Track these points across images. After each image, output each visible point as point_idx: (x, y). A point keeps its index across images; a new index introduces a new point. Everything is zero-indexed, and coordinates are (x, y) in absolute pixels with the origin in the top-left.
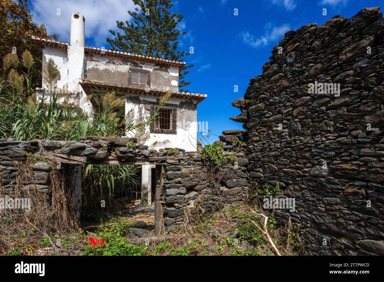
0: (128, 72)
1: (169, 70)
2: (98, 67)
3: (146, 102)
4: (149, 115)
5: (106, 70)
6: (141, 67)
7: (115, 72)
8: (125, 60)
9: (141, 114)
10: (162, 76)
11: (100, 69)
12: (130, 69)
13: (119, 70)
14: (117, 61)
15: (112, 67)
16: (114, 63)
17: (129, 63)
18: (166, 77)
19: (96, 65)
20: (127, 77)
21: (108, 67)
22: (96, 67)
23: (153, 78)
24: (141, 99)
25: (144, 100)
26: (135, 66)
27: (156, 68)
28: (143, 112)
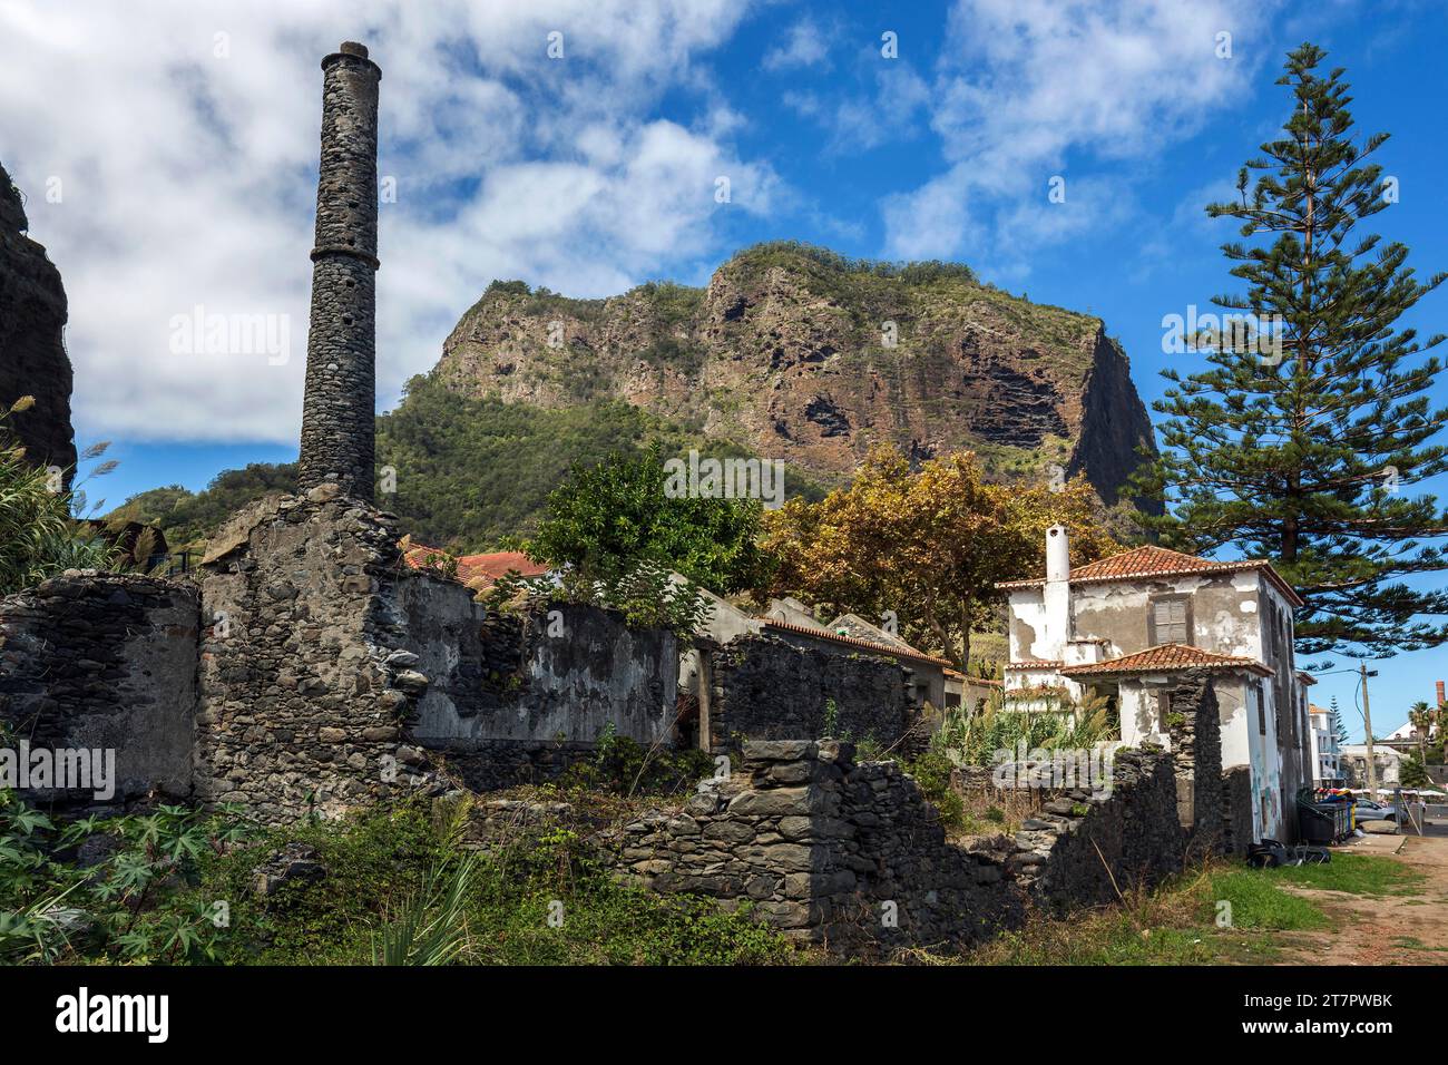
0: (1148, 604)
1: (1232, 582)
2: (1093, 607)
3: (1150, 686)
5: (1107, 609)
6: (1173, 589)
7: (1123, 611)
8: (1139, 583)
9: (1143, 705)
10: (1217, 597)
11: (1097, 610)
12: (1151, 598)
13: (1130, 604)
14: (1126, 587)
15: (1117, 603)
16: (1120, 594)
17: (1148, 588)
18: (1228, 597)
19: (1090, 605)
20: (1146, 612)
21: (1109, 604)
22: (1089, 608)
23: (1198, 607)
24: (1143, 681)
26: (1160, 590)
27: (1204, 583)
28: (1147, 701)
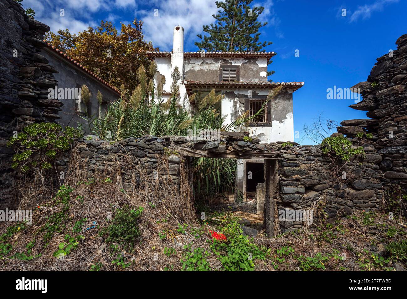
0: (219, 69)
1: (257, 62)
2: (194, 68)
3: (240, 96)
4: (243, 109)
5: (201, 70)
6: (231, 63)
7: (208, 71)
8: (216, 58)
9: (236, 108)
10: (250, 69)
11: (196, 70)
12: (221, 66)
13: (211, 68)
14: (210, 60)
15: (205, 67)
16: (207, 63)
17: (220, 61)
18: (255, 69)
19: (193, 67)
20: (219, 73)
21: (202, 68)
22: (192, 69)
23: (242, 72)
24: (236, 93)
25: (238, 94)
26: (225, 63)
27: (245, 61)
28: (238, 106)
